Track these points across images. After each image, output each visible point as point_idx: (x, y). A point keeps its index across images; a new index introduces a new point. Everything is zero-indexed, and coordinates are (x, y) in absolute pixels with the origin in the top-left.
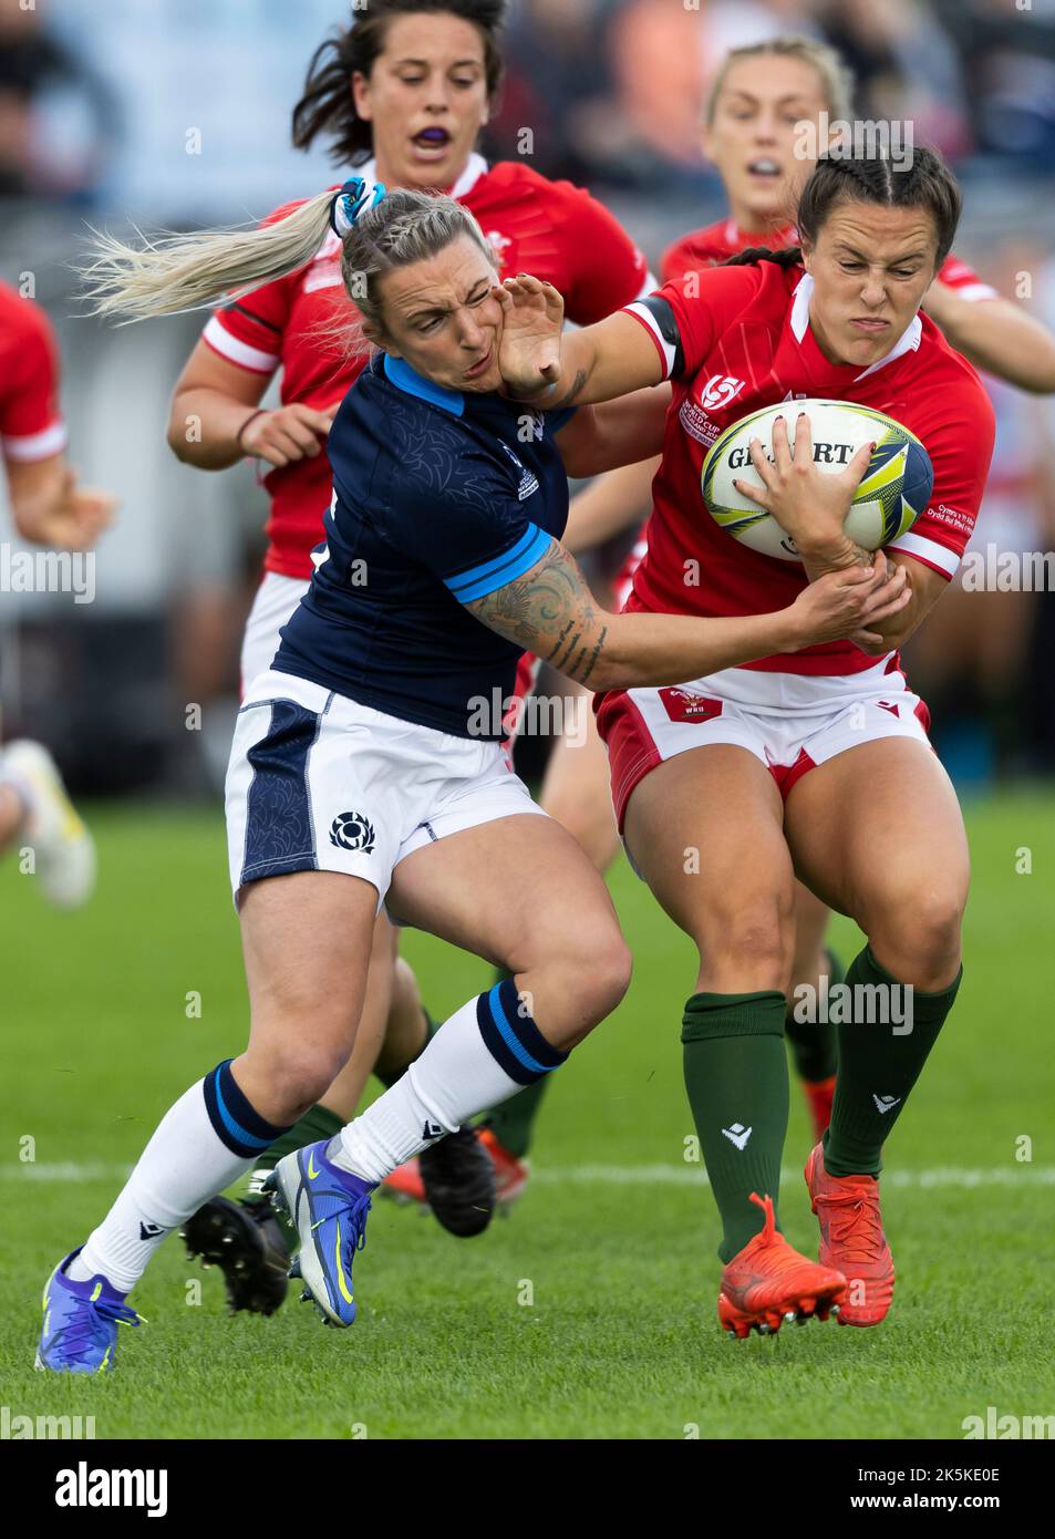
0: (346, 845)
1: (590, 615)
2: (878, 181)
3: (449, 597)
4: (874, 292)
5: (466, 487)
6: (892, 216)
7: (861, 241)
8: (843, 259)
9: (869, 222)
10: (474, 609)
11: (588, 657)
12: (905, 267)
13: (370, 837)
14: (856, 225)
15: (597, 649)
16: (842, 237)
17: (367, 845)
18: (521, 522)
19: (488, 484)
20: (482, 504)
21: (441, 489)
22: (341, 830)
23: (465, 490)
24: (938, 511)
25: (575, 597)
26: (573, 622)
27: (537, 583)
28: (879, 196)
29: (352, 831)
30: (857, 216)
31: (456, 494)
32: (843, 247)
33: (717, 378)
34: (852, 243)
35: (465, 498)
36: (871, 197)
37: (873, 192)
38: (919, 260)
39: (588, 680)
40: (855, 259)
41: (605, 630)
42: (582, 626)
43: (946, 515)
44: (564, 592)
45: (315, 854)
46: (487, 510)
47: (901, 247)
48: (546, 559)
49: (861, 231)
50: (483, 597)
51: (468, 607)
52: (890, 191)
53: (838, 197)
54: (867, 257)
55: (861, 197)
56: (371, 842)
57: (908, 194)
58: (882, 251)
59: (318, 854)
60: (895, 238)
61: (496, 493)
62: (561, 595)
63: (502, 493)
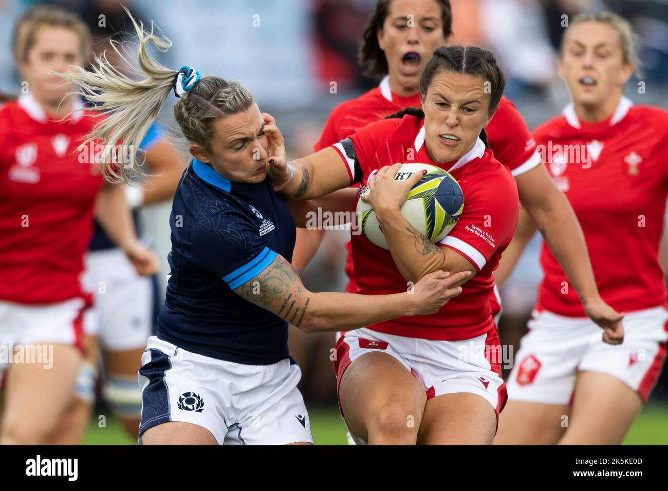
0: (187, 409)
1: (301, 291)
2: (459, 61)
3: (225, 286)
4: (452, 119)
5: (229, 227)
6: (464, 79)
7: (447, 92)
8: (438, 101)
9: (451, 82)
10: (238, 292)
11: (299, 313)
12: (469, 106)
13: (201, 404)
14: (445, 83)
15: (305, 308)
16: (438, 89)
17: (199, 408)
18: (260, 245)
19: (240, 226)
20: (238, 236)
21: (215, 230)
22: (184, 401)
23: (228, 229)
24: (471, 228)
25: (291, 282)
26: (291, 295)
27: (270, 275)
28: (458, 68)
29: (190, 401)
30: (446, 79)
31: (223, 232)
32: (438, 94)
33: (375, 171)
34: (442, 92)
35: (228, 233)
36: (454, 68)
37: (455, 65)
38: (477, 104)
39: (300, 325)
40: (443, 101)
41: (308, 299)
42: (296, 296)
43: (475, 230)
44: (285, 280)
45: (170, 414)
46: (241, 239)
47: (468, 96)
48: (274, 263)
49: (447, 86)
50: (243, 285)
51: (236, 291)
52: (464, 66)
53: (438, 69)
54: (450, 100)
55: (449, 68)
56: (202, 406)
57: (474, 68)
58: (457, 97)
59: (171, 414)
60: (464, 90)
61: (244, 230)
62: (284, 281)
63: (248, 230)
